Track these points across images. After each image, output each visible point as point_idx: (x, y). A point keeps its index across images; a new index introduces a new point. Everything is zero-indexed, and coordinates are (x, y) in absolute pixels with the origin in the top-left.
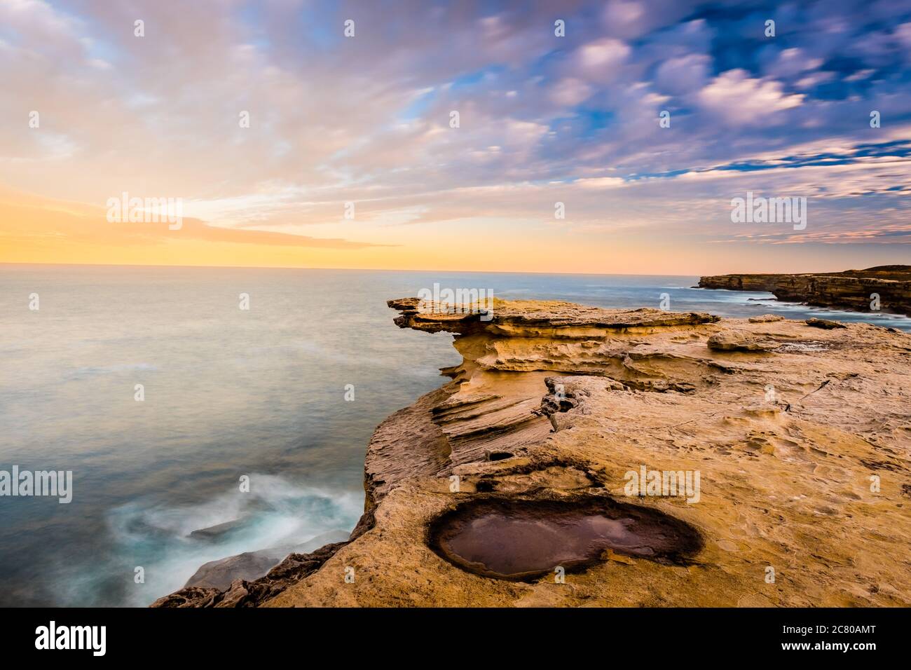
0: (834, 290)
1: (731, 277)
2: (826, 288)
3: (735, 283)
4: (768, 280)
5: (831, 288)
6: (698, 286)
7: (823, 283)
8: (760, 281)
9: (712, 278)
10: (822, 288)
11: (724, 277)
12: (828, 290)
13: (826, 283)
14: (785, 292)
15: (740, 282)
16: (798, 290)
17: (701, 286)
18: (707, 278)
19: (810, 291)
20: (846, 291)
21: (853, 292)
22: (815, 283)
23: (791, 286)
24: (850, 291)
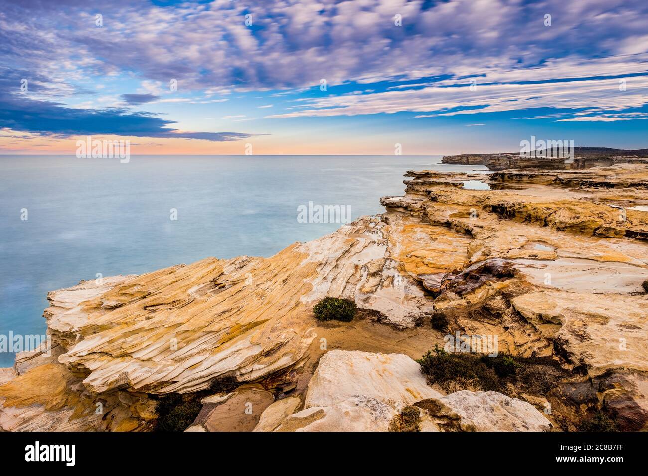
0: (522, 164)
1: (462, 156)
2: (517, 163)
3: (464, 160)
4: (484, 158)
5: (520, 162)
6: (441, 162)
7: (516, 160)
8: (480, 159)
9: (450, 157)
10: (515, 163)
11: (457, 156)
12: (519, 164)
13: (517, 160)
14: (494, 166)
15: (468, 160)
16: (502, 164)
17: (443, 163)
18: (447, 158)
19: (509, 165)
20: (528, 164)
21: (533, 165)
22: (512, 160)
23: (497, 162)
24: (530, 165)
